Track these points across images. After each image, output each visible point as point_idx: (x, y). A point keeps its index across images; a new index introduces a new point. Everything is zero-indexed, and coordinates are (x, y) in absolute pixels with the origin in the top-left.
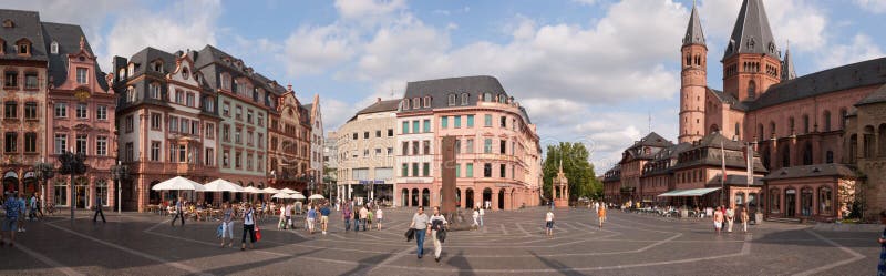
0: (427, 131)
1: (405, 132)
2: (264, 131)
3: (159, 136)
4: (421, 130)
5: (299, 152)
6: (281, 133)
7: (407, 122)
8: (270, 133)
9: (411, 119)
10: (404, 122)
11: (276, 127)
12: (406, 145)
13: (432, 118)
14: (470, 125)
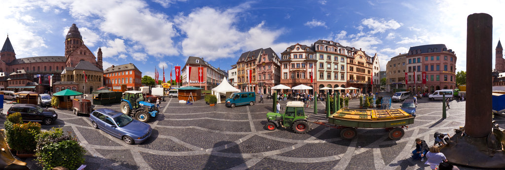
0: (419, 62)
1: (410, 63)
2: (345, 64)
3: (287, 71)
4: (417, 62)
5: (366, 72)
6: (355, 65)
7: (411, 59)
8: (349, 65)
9: (412, 58)
10: (409, 59)
11: (353, 62)
12: (410, 68)
13: (421, 57)
14: (438, 60)
